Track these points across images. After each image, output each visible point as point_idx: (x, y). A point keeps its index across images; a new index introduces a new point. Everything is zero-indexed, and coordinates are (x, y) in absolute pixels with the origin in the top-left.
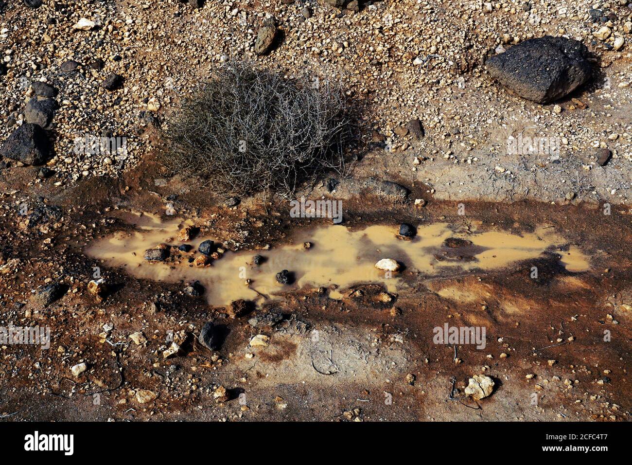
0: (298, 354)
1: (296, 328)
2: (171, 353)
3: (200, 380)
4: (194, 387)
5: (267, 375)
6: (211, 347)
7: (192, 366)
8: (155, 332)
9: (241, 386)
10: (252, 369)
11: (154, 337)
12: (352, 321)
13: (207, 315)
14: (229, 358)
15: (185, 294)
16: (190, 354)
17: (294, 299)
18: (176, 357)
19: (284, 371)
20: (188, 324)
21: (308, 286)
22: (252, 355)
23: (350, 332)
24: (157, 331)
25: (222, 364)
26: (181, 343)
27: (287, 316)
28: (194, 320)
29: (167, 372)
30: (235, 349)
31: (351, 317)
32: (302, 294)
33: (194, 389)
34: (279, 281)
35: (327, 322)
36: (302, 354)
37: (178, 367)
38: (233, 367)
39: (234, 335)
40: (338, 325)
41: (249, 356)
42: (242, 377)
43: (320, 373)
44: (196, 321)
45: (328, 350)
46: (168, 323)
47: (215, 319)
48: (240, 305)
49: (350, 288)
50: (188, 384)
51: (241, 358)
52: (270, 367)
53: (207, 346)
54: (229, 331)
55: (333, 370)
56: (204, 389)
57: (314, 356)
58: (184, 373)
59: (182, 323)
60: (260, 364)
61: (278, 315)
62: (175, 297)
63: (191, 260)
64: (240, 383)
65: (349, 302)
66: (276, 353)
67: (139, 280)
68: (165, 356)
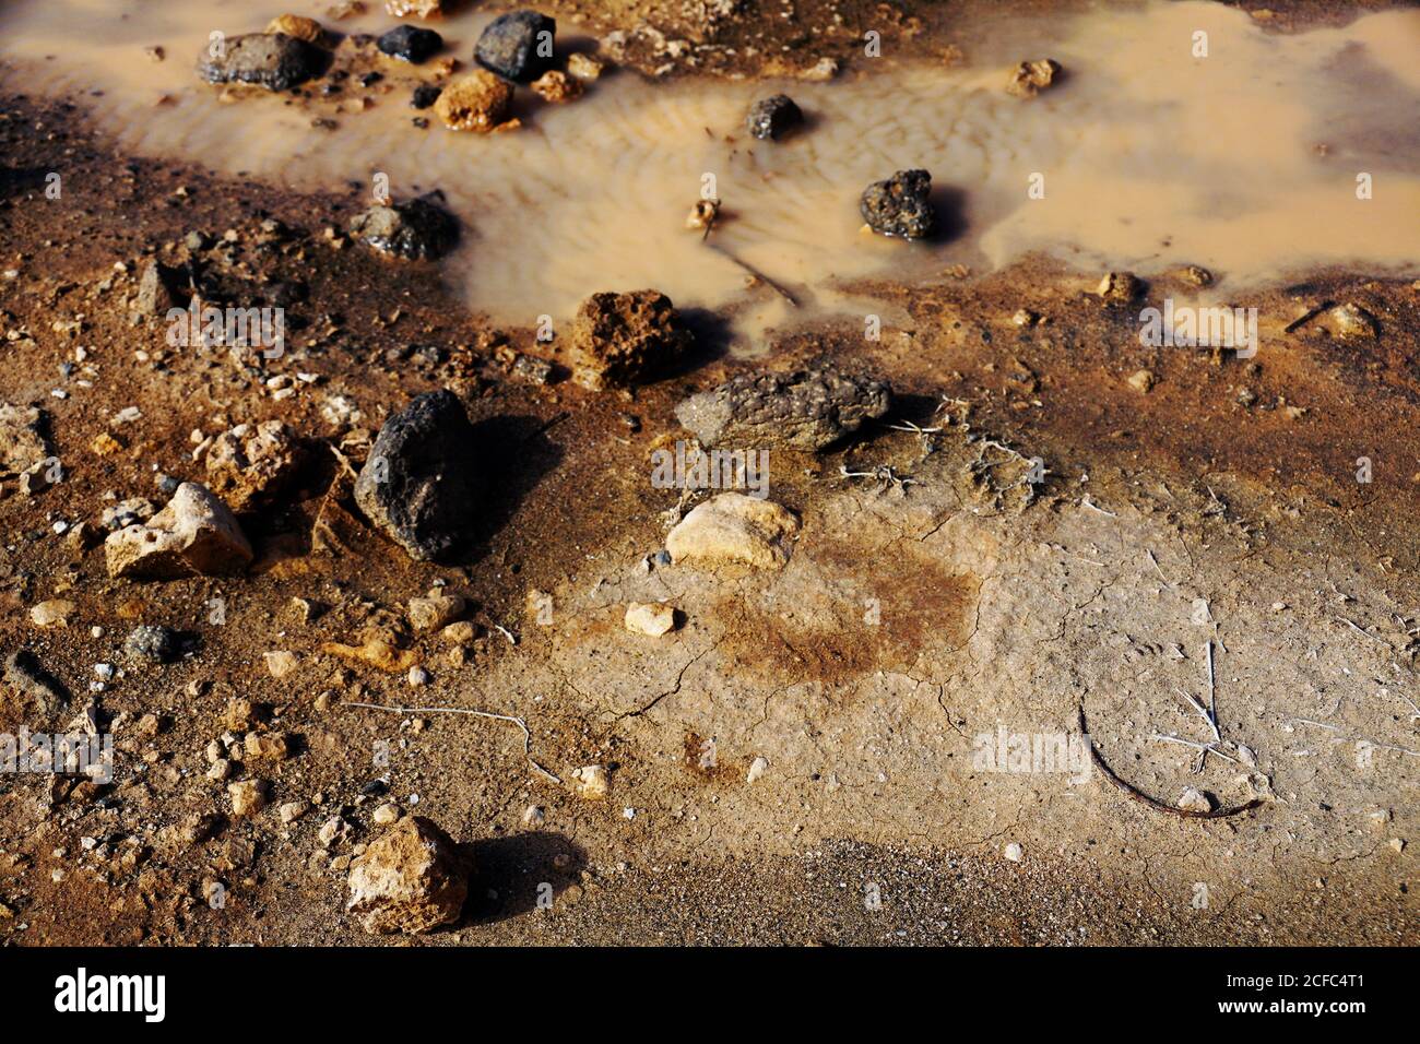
0: (982, 645)
1: (966, 475)
2: (147, 549)
3: (296, 745)
4: (238, 797)
5: (757, 768)
6: (421, 536)
7: (272, 646)
8: (116, 421)
9: (561, 823)
10: (657, 713)
11: (100, 444)
12: (1328, 470)
13: (444, 356)
14: (521, 619)
15: (348, 243)
16: (279, 570)
17: (955, 318)
18: (186, 575)
19: (873, 754)
20: (318, 395)
21: (1037, 265)
22: (667, 620)
23: (1321, 535)
24: (129, 413)
25: (469, 654)
26: (240, 497)
27: (911, 406)
28: (358, 378)
29: (101, 669)
30: (572, 568)
31: (1311, 447)
32: (1008, 302)
33: (238, 807)
34: (877, 227)
35: (1164, 464)
36: (1004, 643)
37: (179, 644)
38: (538, 683)
39: (581, 482)
40: (1246, 489)
41: (647, 624)
42: (585, 759)
43: (1137, 793)
44: (372, 382)
45: (1187, 639)
46: (206, 378)
47: (485, 384)
48: (638, 322)
49: (1291, 291)
50: (207, 765)
51: (596, 627)
52: (783, 712)
53: (392, 531)
54: (555, 455)
55: (1233, 785)
56: (308, 816)
57: (1088, 670)
58: (206, 688)
59: (288, 383)
60: (715, 682)
61: (862, 390)
62: (293, 252)
63: (426, 97)
64: (565, 799)
65: (1295, 364)
66: (826, 623)
67: (139, 167)
68: (115, 565)
